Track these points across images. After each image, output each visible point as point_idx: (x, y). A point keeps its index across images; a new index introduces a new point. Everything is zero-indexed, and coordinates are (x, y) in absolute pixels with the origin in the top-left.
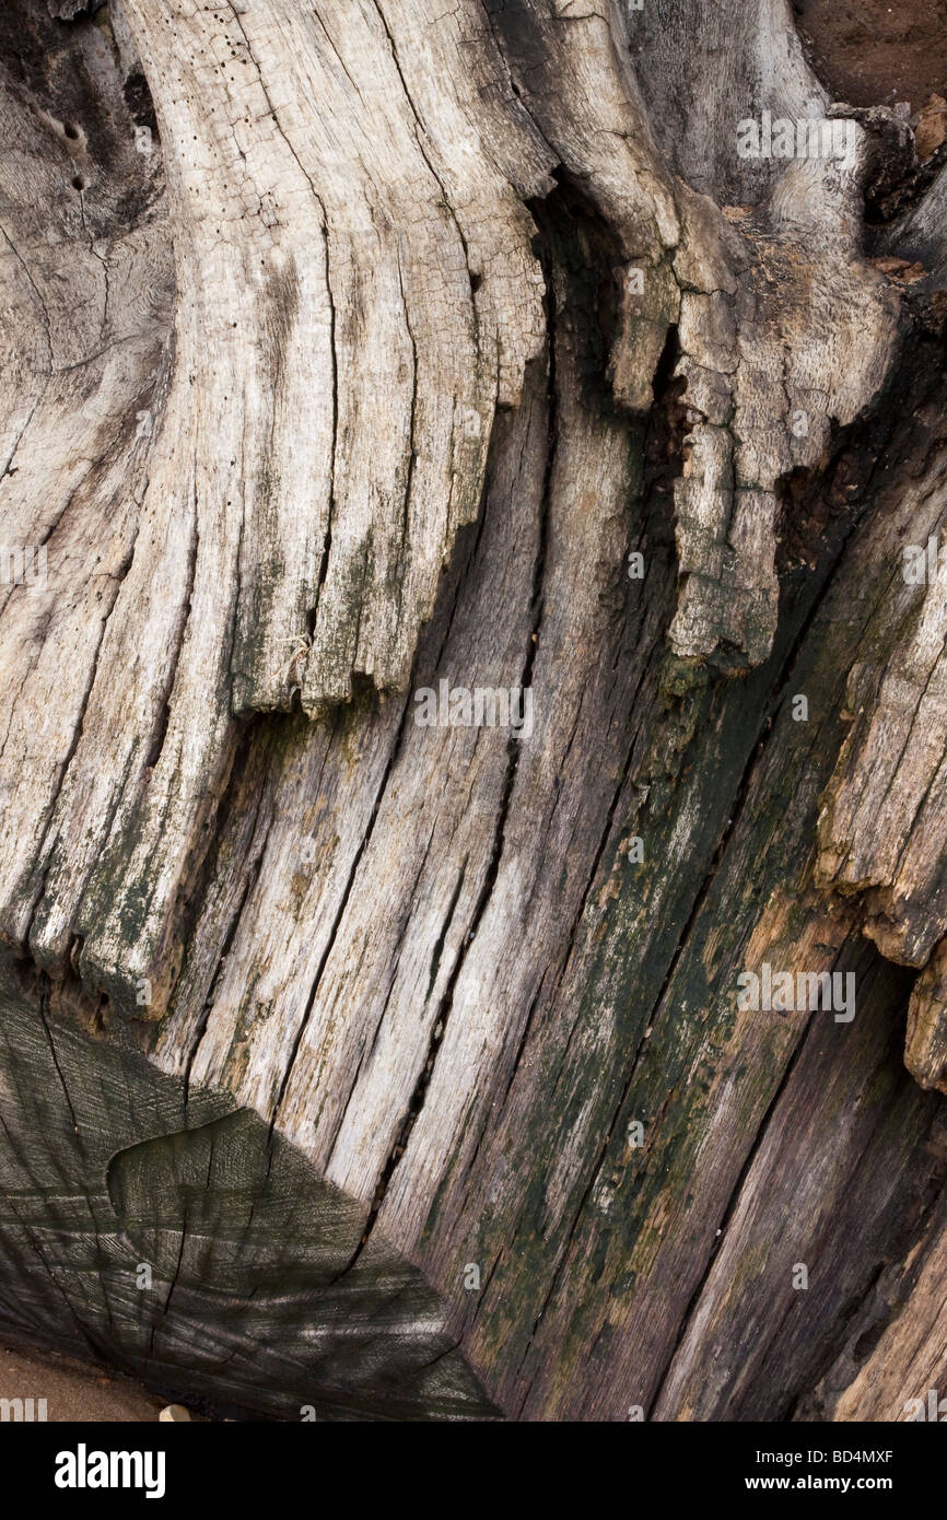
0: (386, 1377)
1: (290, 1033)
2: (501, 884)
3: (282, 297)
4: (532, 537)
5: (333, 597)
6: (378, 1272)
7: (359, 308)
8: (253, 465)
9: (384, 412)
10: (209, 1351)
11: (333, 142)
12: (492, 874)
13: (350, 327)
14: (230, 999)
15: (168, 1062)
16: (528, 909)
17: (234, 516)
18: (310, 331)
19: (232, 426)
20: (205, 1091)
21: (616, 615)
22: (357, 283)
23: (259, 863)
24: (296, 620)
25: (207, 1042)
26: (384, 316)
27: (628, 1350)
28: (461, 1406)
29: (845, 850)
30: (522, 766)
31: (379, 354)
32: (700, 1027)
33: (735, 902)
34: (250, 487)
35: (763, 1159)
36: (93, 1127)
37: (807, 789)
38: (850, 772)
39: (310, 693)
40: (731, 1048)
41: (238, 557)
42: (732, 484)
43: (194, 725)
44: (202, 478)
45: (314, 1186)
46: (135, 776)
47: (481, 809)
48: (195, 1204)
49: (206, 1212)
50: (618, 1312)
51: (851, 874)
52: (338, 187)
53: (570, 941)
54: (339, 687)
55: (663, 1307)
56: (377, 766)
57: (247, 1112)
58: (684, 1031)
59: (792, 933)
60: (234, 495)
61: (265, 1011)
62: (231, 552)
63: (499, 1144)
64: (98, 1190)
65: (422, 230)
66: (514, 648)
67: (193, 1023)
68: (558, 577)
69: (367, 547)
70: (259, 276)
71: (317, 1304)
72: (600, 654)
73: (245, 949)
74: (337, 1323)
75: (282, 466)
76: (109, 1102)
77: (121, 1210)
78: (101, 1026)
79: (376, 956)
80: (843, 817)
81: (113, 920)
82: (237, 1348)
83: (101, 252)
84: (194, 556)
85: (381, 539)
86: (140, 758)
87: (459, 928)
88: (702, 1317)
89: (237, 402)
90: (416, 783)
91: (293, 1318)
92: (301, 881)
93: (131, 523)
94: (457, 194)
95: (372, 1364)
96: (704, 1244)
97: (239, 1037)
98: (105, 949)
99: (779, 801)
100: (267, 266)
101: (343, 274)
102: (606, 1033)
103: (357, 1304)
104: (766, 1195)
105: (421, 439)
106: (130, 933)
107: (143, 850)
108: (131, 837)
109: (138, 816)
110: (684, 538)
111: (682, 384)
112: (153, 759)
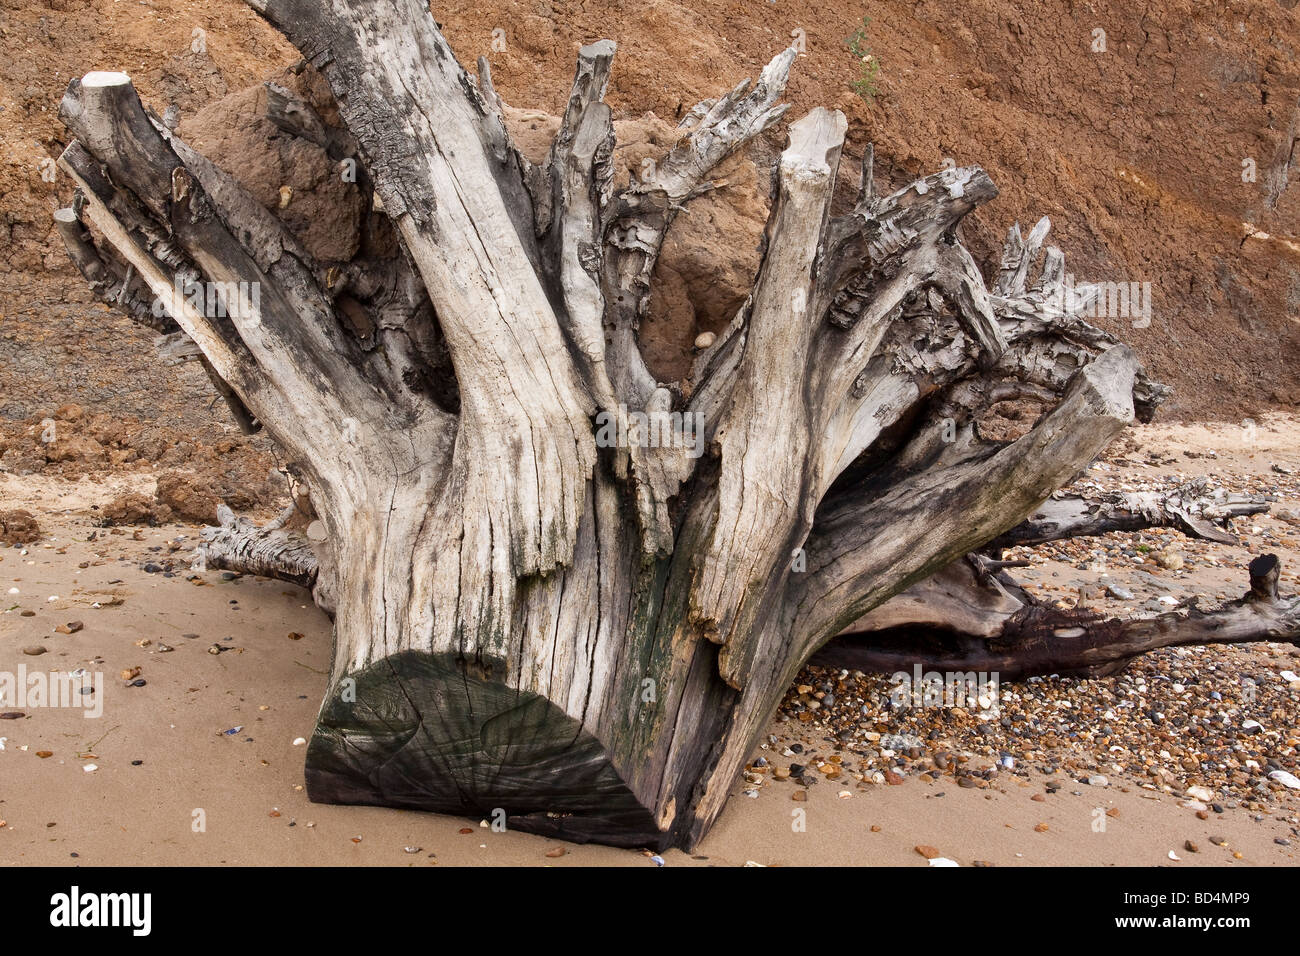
0: (583, 780)
1: (549, 672)
2: (602, 626)
3: (517, 448)
4: (592, 521)
5: (545, 539)
6: (582, 743)
7: (543, 451)
8: (511, 501)
9: (553, 482)
10: (515, 786)
11: (533, 400)
12: (599, 623)
13: (541, 457)
14: (527, 665)
15: (511, 685)
16: (611, 632)
17: (506, 517)
18: (527, 458)
19: (501, 489)
20: (526, 692)
21: (621, 543)
22: (542, 443)
23: (526, 625)
24: (535, 547)
25: (523, 678)
26: (551, 453)
27: (654, 764)
28: (610, 783)
29: (701, 608)
30: (603, 590)
31: (550, 464)
32: (662, 667)
33: (666, 629)
34: (511, 507)
35: (682, 707)
36: (477, 713)
37: (683, 594)
38: (699, 584)
39: (543, 569)
40: (671, 673)
41: (510, 529)
42: (654, 501)
43: (504, 582)
44: (490, 506)
45: (562, 717)
46: (486, 599)
47: (592, 603)
48: (514, 734)
49: (518, 736)
50: (650, 753)
51: (703, 616)
52: (535, 414)
53: (624, 641)
54: (552, 566)
55: (661, 752)
56: (558, 593)
57: (541, 696)
58: (658, 668)
59: (684, 638)
60: (504, 510)
61: (540, 667)
62: (506, 528)
63: (614, 702)
64: (476, 736)
65: (561, 427)
66: (593, 554)
67: (516, 673)
68: (602, 532)
69: (553, 524)
70: (508, 441)
71: (557, 761)
72: (618, 555)
73: (527, 649)
74: (566, 765)
75: (521, 500)
76: (487, 702)
77: (484, 743)
78: (487, 677)
79: (570, 649)
80: (699, 599)
81: (492, 641)
82: (526, 783)
83: (407, 433)
84: (492, 530)
85: (557, 521)
86: (487, 593)
87: (592, 639)
88: (672, 756)
89: (502, 481)
90: (572, 596)
91: (548, 767)
92: (542, 629)
93: (460, 522)
94: (571, 415)
95: (578, 776)
96: (670, 733)
97: (534, 675)
98: (492, 650)
99: (675, 598)
100: (511, 438)
101: (537, 441)
102: (638, 668)
103: (572, 757)
104: (684, 718)
105: (565, 490)
106: (499, 644)
107: (495, 621)
108: (490, 617)
109: (490, 611)
110: (643, 518)
111: (633, 472)
112: (491, 593)
